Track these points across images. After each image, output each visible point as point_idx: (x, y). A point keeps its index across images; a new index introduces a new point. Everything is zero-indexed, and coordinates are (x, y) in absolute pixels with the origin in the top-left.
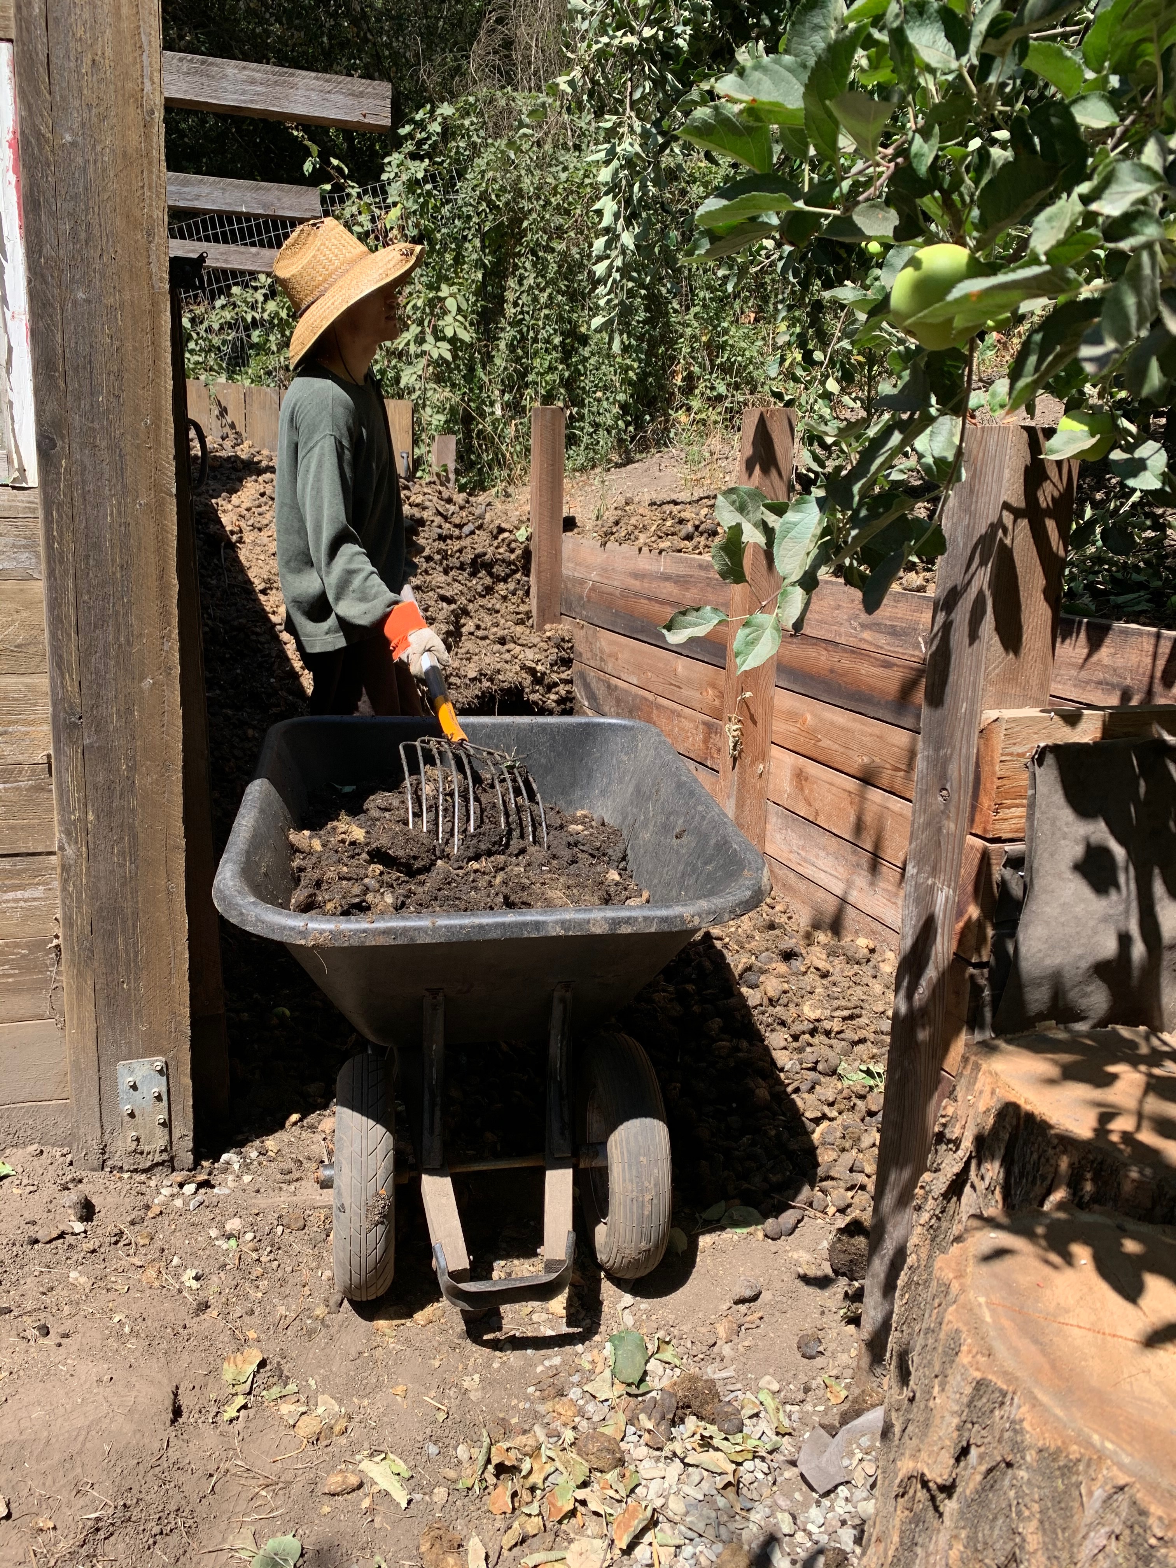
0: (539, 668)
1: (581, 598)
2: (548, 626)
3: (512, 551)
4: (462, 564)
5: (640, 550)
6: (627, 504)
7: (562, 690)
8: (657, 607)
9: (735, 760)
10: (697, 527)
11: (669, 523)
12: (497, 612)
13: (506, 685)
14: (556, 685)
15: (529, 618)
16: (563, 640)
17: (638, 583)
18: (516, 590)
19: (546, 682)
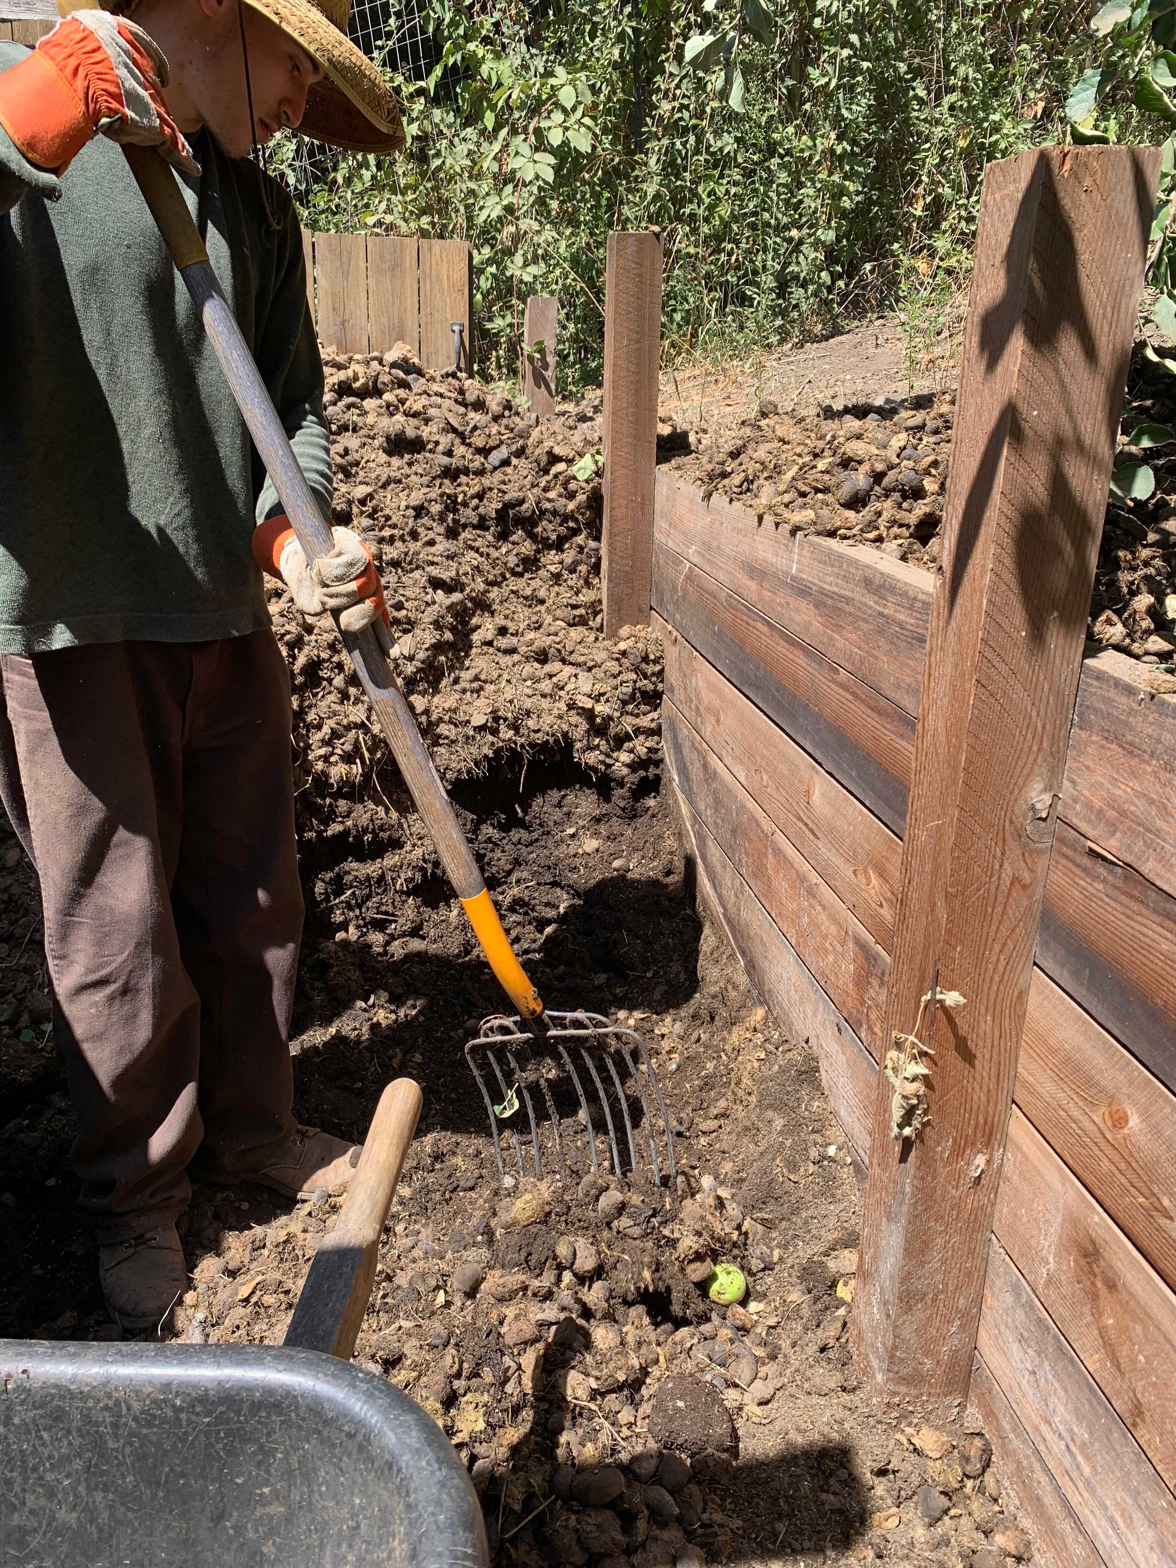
0: (599, 708)
1: (674, 587)
2: (625, 631)
3: (571, 496)
4: (482, 518)
5: (760, 518)
6: (764, 415)
7: (641, 746)
10: (878, 477)
11: (822, 465)
12: (542, 602)
13: (539, 738)
14: (628, 738)
15: (596, 613)
16: (645, 659)
17: (753, 585)
18: (576, 563)
19: (612, 731)
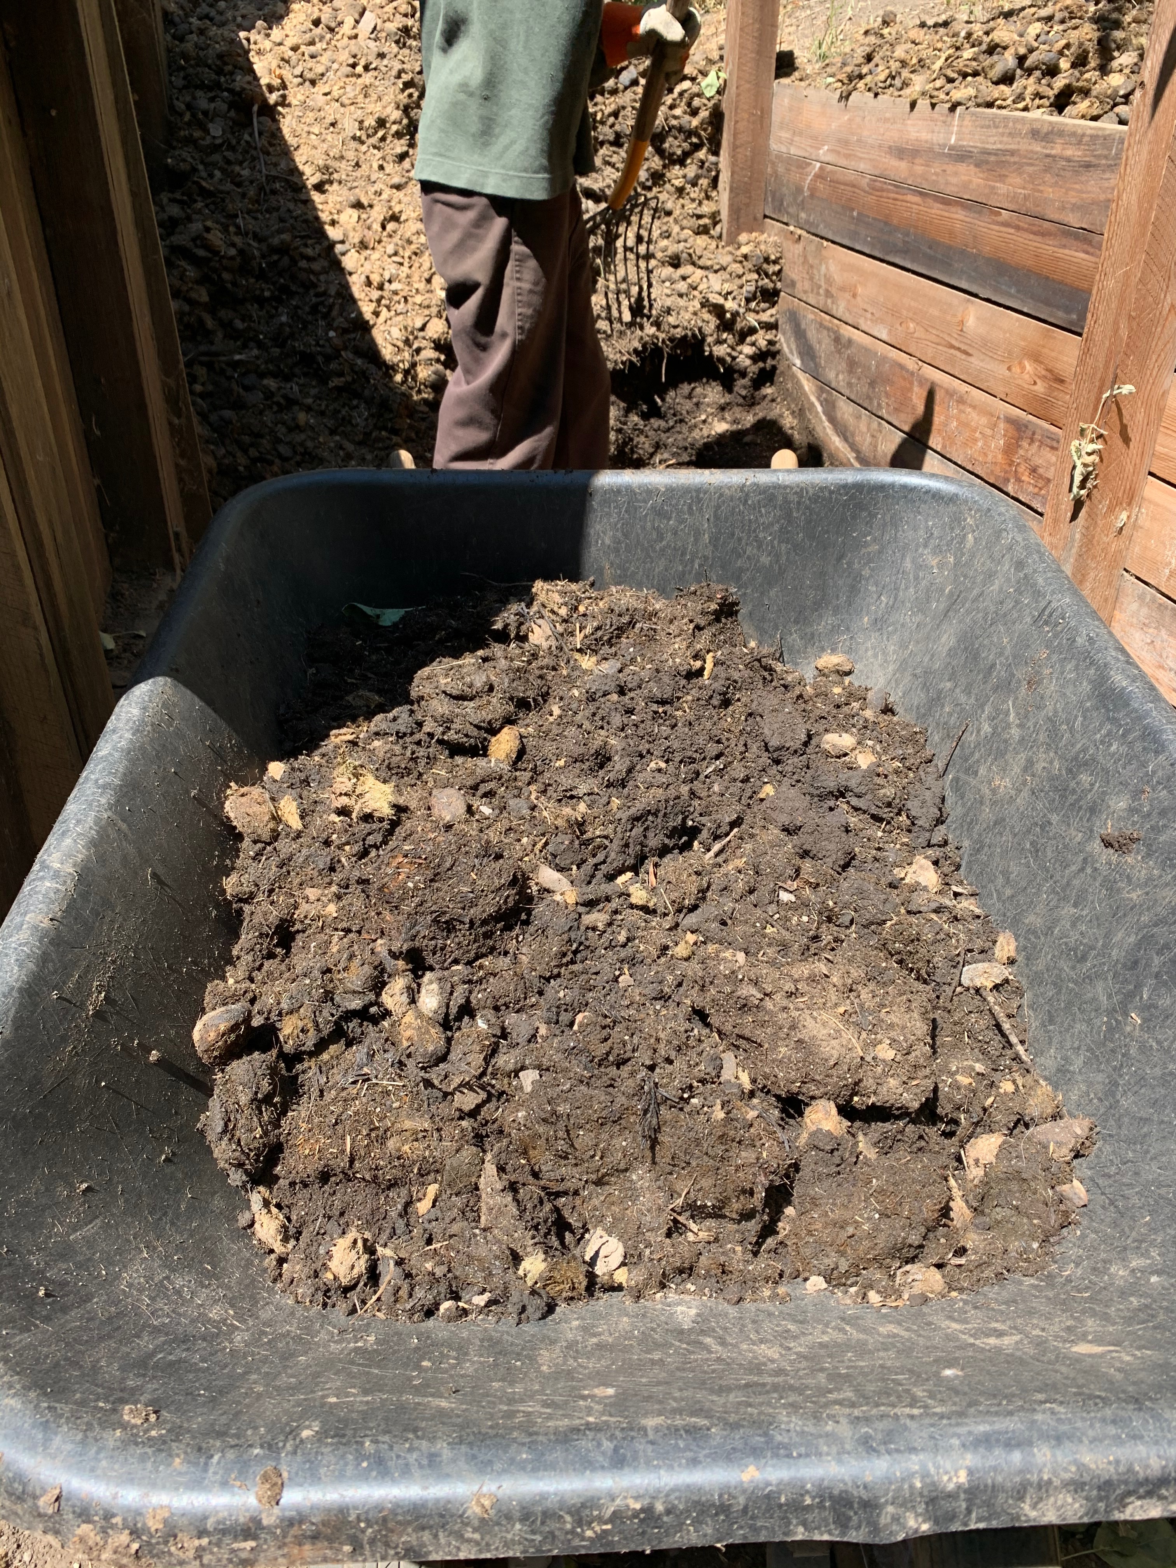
0: (730, 305)
1: (799, 190)
2: (743, 237)
3: (694, 113)
4: (618, 135)
5: (913, 105)
6: (886, 23)
7: (761, 339)
8: (936, 210)
9: (1078, 504)
10: (1022, 59)
11: (968, 53)
12: (669, 213)
13: (678, 333)
14: (752, 331)
15: (715, 224)
16: (767, 260)
17: (903, 165)
18: (698, 177)
19: (738, 326)
